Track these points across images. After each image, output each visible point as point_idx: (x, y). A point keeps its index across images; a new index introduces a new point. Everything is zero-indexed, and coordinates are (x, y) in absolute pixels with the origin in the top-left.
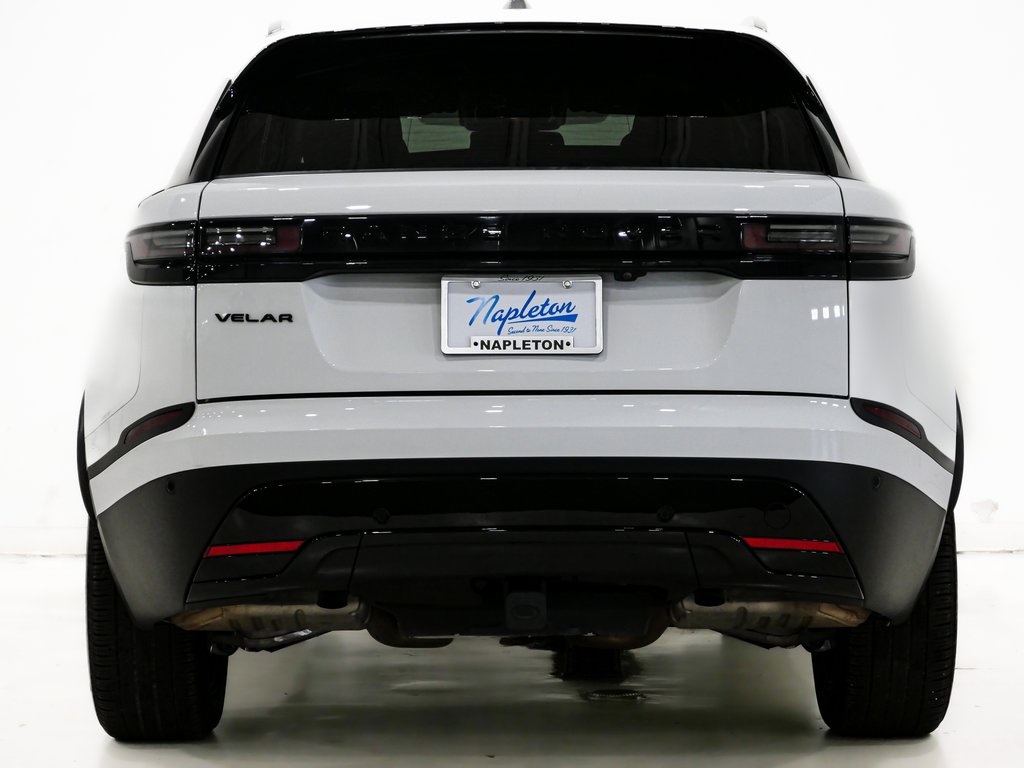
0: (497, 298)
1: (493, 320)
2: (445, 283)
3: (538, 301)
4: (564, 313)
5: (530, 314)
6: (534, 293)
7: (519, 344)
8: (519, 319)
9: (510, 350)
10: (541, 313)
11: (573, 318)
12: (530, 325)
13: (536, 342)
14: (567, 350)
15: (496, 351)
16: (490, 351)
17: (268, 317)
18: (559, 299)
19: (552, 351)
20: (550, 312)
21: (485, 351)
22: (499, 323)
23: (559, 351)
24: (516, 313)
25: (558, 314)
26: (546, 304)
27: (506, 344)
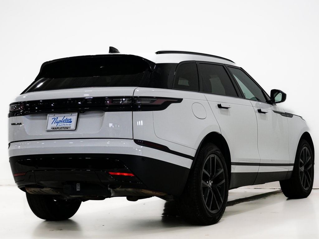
0: (57, 118)
1: (56, 123)
2: (48, 115)
3: (65, 118)
4: (70, 121)
5: (63, 121)
6: (65, 117)
7: (60, 128)
8: (61, 122)
9: (58, 129)
10: (65, 121)
11: (71, 122)
12: (63, 124)
13: (63, 127)
14: (69, 129)
15: (55, 130)
16: (54, 129)
17: (18, 124)
18: (69, 118)
19: (66, 129)
20: (67, 121)
21: (53, 130)
22: (57, 123)
23: (67, 129)
24: (61, 121)
25: (68, 121)
26: (67, 119)
27: (58, 128)
